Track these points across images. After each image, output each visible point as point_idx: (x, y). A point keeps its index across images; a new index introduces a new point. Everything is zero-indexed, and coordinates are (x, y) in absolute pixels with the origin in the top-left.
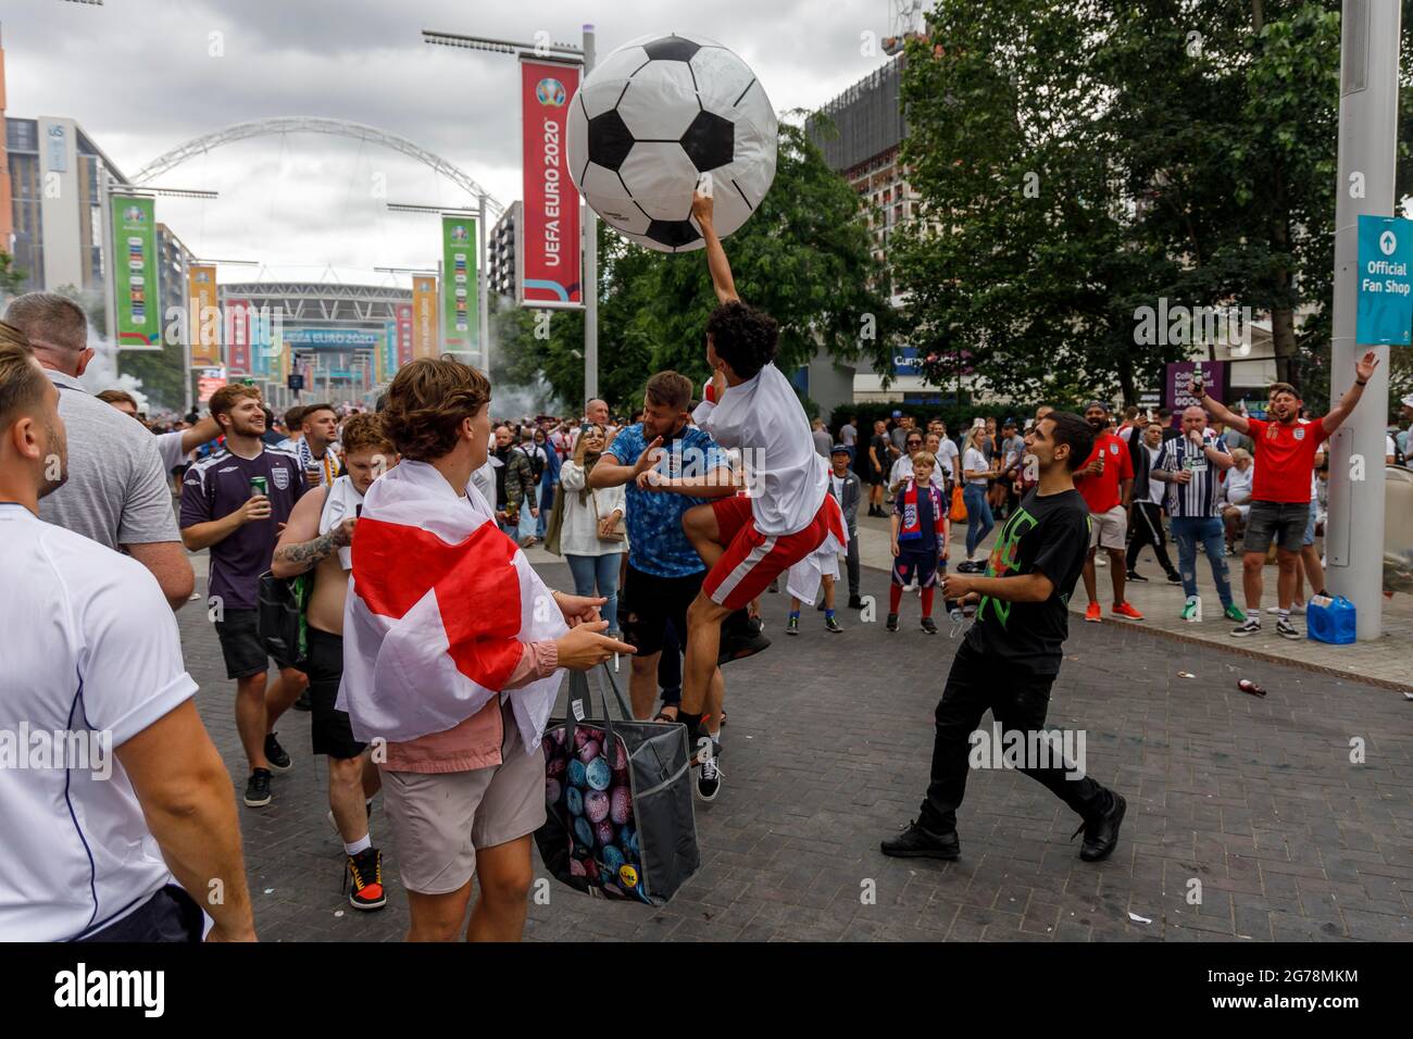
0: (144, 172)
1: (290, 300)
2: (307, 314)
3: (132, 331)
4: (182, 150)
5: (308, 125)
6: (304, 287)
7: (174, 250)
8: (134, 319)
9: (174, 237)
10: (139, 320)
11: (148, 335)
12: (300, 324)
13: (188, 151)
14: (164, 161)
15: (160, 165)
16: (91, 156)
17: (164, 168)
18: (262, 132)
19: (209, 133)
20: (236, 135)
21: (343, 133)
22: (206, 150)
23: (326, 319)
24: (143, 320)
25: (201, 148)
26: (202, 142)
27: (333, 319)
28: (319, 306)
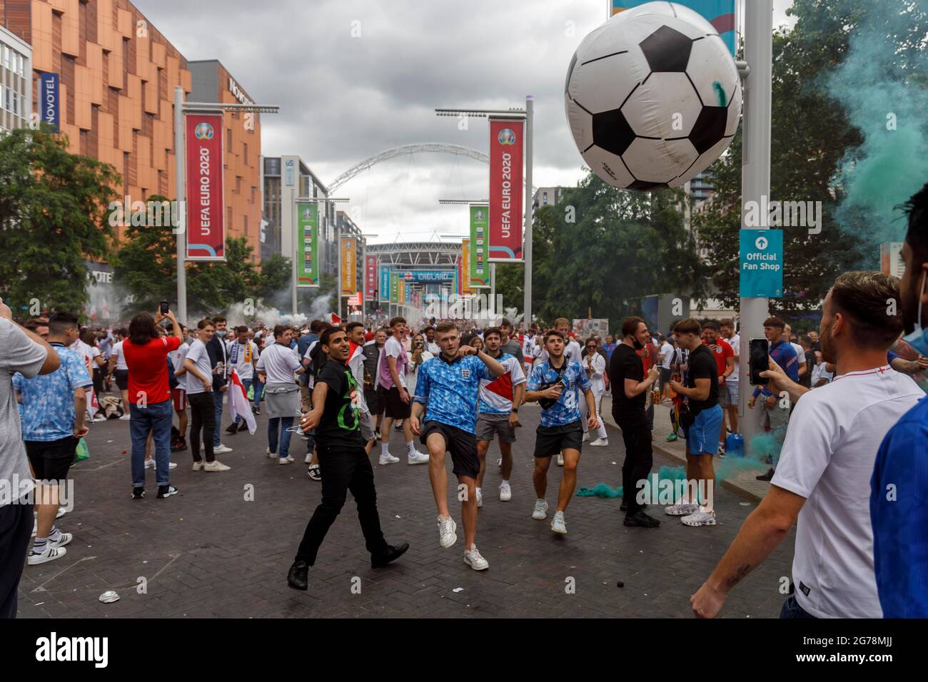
0: (337, 181)
1: (411, 253)
2: (422, 261)
3: (305, 277)
4: (357, 167)
5: (425, 148)
6: (420, 245)
7: (348, 226)
8: (306, 270)
9: (349, 219)
10: (308, 271)
11: (312, 279)
12: (416, 267)
13: (360, 168)
14: (347, 174)
15: (345, 177)
16: (306, 176)
17: (347, 179)
18: (400, 154)
19: (371, 157)
20: (385, 157)
21: (445, 151)
22: (369, 167)
23: (432, 264)
24: (310, 270)
25: (367, 166)
26: (367, 162)
27: (436, 264)
28: (428, 256)
